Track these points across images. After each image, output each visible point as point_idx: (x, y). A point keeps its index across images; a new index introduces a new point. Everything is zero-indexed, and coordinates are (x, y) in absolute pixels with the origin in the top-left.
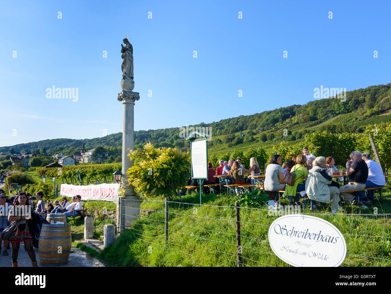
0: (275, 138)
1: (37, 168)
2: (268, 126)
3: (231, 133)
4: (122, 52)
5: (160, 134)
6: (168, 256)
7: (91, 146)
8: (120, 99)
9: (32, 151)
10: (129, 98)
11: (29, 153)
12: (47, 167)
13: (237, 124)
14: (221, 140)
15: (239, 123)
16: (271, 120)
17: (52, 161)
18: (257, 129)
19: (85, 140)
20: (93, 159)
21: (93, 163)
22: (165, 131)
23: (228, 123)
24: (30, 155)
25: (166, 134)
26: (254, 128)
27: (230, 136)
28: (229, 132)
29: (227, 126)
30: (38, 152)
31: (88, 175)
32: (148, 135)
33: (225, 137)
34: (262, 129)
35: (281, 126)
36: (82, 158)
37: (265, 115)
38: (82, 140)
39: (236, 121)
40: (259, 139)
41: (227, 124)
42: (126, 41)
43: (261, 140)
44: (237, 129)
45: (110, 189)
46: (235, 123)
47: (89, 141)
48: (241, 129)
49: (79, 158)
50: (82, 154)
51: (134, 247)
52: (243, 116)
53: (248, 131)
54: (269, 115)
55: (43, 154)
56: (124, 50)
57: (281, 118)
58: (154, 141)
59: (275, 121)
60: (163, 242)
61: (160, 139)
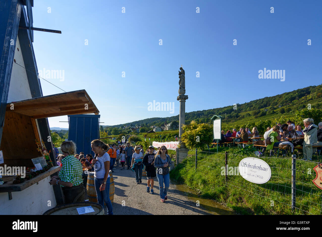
0: (292, 110)
1: (143, 133)
2: (287, 103)
3: (258, 109)
4: (179, 75)
5: (210, 112)
6: (196, 176)
7: (170, 121)
8: (178, 99)
9: (141, 124)
10: (182, 98)
11: (139, 126)
12: (148, 133)
13: (262, 103)
14: (250, 114)
15: (263, 103)
16: (290, 98)
17: (150, 129)
18: (278, 105)
19: (167, 118)
20: (171, 128)
21: (171, 130)
22: (213, 111)
23: (256, 102)
24: (140, 127)
25: (213, 112)
26: (275, 105)
27: (257, 111)
28: (256, 109)
29: (255, 105)
30: (143, 125)
31: (167, 137)
32: (202, 113)
33: (253, 112)
34: (281, 105)
35: (298, 102)
36: (165, 127)
37: (284, 95)
38: (165, 118)
39: (262, 101)
40: (278, 112)
41: (255, 104)
42: (181, 69)
43: (280, 112)
44: (262, 106)
45: (175, 144)
46: (261, 102)
47: (169, 118)
48: (265, 106)
49: (164, 128)
50: (165, 125)
51: (182, 171)
52: (267, 97)
53: (270, 107)
54: (288, 95)
55: (146, 126)
56: (180, 74)
57: (298, 97)
58: (206, 116)
59: (293, 99)
60: (195, 169)
61: (209, 115)
